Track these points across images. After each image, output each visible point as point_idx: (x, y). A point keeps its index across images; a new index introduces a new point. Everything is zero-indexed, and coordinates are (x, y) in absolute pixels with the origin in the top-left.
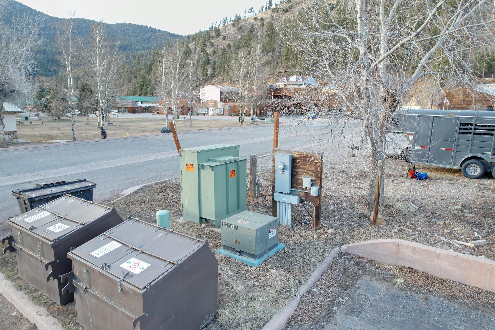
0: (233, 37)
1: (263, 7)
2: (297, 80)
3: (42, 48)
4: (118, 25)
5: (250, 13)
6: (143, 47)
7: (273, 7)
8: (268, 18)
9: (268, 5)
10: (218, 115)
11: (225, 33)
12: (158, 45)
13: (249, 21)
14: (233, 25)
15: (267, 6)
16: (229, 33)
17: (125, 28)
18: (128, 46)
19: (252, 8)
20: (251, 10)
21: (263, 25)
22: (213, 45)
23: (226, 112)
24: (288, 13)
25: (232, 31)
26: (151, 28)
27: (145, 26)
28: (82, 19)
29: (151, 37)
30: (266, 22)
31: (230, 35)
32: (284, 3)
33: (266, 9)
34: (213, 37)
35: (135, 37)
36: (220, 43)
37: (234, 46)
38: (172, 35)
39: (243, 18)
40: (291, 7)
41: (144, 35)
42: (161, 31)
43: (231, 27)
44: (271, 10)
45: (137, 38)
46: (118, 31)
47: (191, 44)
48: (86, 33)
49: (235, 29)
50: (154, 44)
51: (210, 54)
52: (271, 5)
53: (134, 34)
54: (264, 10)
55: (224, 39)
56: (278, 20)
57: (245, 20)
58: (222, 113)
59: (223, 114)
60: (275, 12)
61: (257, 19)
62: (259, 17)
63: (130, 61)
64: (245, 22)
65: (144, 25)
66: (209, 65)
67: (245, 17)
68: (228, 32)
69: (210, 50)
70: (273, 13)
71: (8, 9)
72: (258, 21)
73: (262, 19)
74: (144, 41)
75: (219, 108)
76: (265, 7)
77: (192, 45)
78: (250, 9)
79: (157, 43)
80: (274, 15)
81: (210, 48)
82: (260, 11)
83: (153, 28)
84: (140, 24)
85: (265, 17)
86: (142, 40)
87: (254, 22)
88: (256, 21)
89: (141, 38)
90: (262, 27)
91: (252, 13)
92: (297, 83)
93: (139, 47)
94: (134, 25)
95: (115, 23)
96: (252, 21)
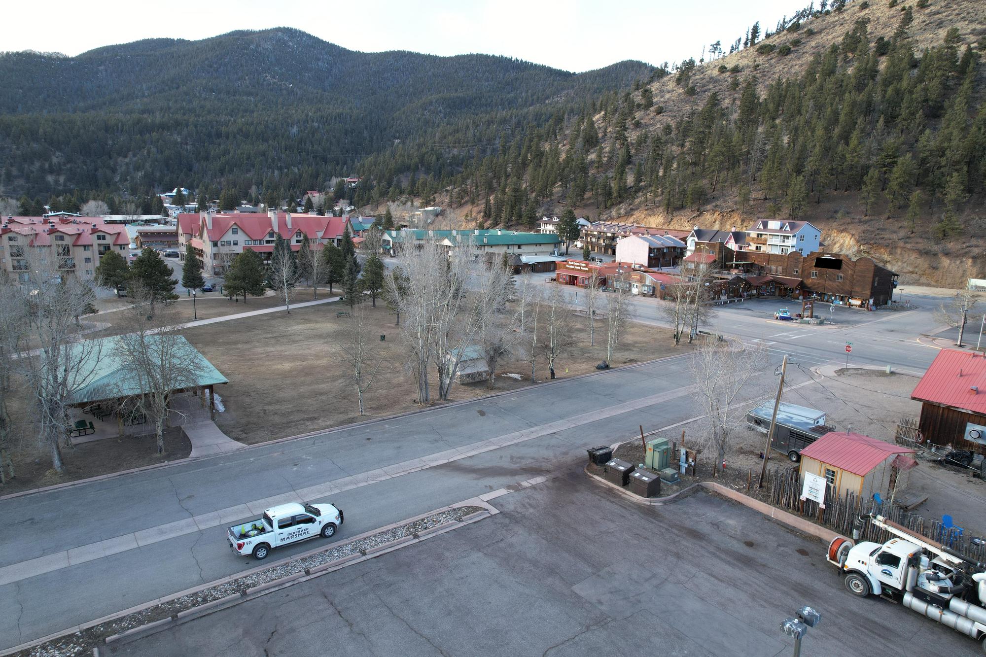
0: (676, 108)
1: (739, 40)
2: (781, 228)
3: (338, 111)
4: (458, 58)
5: (713, 54)
6: (502, 100)
7: (760, 39)
8: (748, 67)
9: (750, 37)
10: (644, 295)
11: (662, 99)
12: (529, 94)
13: (709, 72)
14: (679, 81)
15: (747, 39)
16: (668, 99)
17: (470, 64)
18: (475, 98)
19: (718, 44)
20: (716, 46)
21: (735, 84)
22: (638, 125)
23: (658, 293)
24: (789, 57)
25: (675, 94)
26: (517, 60)
27: (506, 58)
28: (399, 52)
29: (516, 79)
30: (741, 78)
31: (672, 103)
32: (785, 32)
33: (746, 44)
34: (639, 106)
35: (488, 81)
36: (652, 122)
37: (677, 128)
38: (556, 74)
39: (697, 63)
40: (796, 43)
41: (504, 75)
42: (536, 65)
43: (675, 84)
44: (757, 47)
45: (492, 83)
46: (458, 70)
47: (597, 117)
48: (405, 78)
49: (681, 91)
50: (521, 93)
51: (632, 144)
52: (757, 37)
53: (487, 74)
54: (741, 47)
55: (659, 113)
56: (768, 72)
57: (702, 70)
58: (651, 292)
59: (653, 295)
60: (762, 53)
61: (726, 68)
62: (729, 66)
63: (481, 133)
64: (702, 76)
65: (505, 55)
66: (630, 166)
67: (702, 60)
68: (667, 96)
69: (633, 136)
70: (759, 56)
71: (289, 47)
72: (728, 74)
73: (736, 70)
74: (504, 88)
75: (647, 286)
76: (743, 41)
77: (598, 120)
78: (713, 46)
79: (527, 92)
80: (761, 60)
81: (633, 130)
82: (732, 47)
83: (522, 61)
84: (497, 55)
85: (741, 65)
86: (500, 86)
87: (719, 75)
88: (723, 72)
89: (499, 83)
90: (735, 89)
91: (717, 52)
92: (780, 234)
93: (494, 101)
94: (487, 57)
95: (453, 55)
96: (716, 72)
